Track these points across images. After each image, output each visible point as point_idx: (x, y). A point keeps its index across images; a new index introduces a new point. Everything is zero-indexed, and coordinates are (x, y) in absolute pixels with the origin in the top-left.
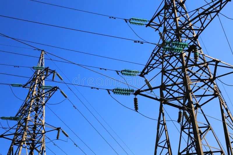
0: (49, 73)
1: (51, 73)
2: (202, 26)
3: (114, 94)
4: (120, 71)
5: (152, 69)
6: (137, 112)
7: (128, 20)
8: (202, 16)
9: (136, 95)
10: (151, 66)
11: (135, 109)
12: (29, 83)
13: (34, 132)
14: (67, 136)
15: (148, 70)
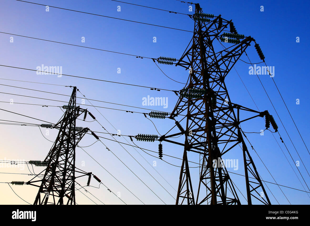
0: (80, 112)
1: (83, 112)
2: (227, 68)
3: (137, 140)
4: (148, 114)
5: (181, 111)
6: (162, 159)
7: (156, 59)
8: (226, 59)
9: (161, 141)
10: (180, 108)
11: (159, 157)
12: (60, 123)
13: (64, 177)
14: (99, 181)
15: (178, 112)
